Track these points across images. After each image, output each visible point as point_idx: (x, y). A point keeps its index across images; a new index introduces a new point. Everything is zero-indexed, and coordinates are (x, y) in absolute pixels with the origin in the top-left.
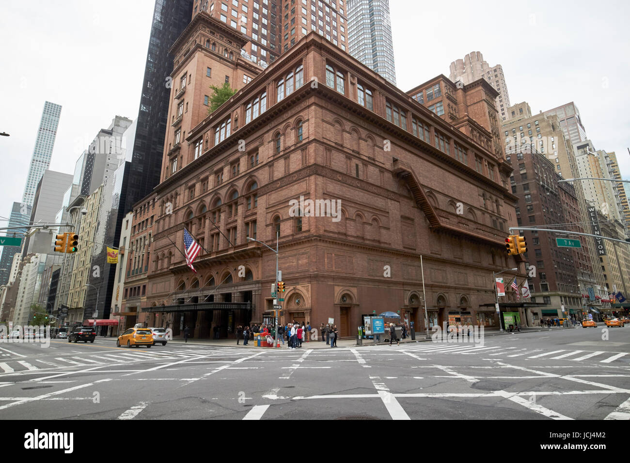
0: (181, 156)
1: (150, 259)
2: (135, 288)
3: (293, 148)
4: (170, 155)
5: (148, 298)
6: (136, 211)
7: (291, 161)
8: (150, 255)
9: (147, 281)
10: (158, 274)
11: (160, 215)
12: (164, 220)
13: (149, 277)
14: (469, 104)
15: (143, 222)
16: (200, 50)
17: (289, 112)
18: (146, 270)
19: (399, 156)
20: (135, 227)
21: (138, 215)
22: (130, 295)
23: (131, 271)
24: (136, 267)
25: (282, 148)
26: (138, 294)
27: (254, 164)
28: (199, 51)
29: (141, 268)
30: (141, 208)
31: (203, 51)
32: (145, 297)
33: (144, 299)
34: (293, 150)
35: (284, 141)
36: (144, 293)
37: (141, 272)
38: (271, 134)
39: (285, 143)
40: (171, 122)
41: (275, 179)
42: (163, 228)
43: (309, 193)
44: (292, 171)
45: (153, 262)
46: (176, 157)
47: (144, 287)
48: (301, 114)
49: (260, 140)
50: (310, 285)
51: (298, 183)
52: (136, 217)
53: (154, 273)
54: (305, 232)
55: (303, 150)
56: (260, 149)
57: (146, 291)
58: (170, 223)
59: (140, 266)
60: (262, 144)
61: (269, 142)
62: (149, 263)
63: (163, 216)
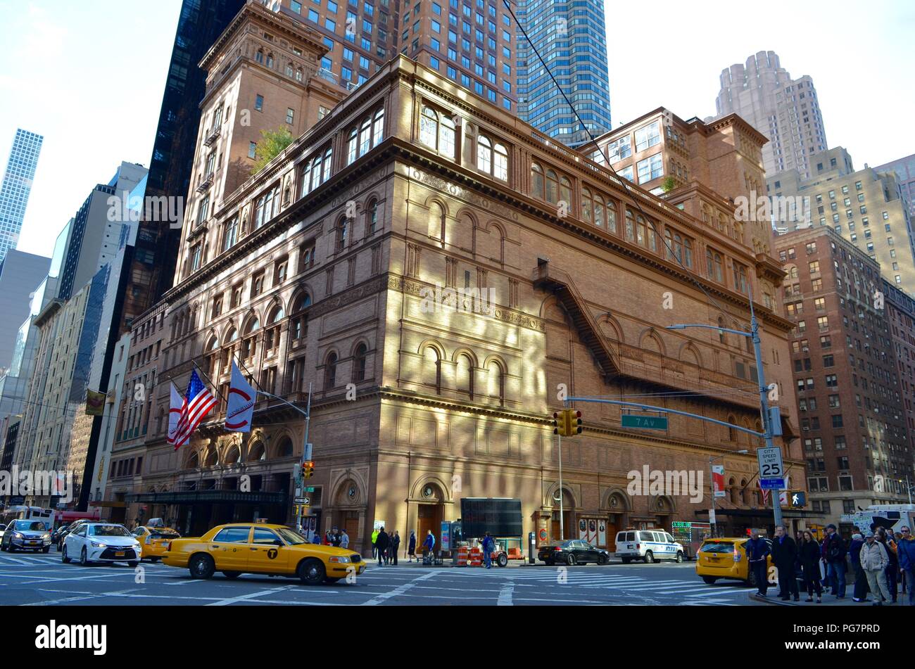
0: (206, 243)
1: (151, 413)
2: (127, 461)
3: (361, 244)
4: (190, 240)
5: (143, 479)
6: (137, 330)
7: (357, 266)
8: (152, 407)
9: (145, 450)
10: (160, 439)
11: (169, 340)
12: (175, 349)
13: (149, 445)
14: (711, 158)
15: (145, 350)
16: (246, 66)
17: (360, 185)
18: (145, 431)
19: (551, 255)
20: (133, 357)
21: (139, 338)
22: (119, 474)
23: (123, 432)
24: (130, 427)
25: (346, 244)
26: (131, 472)
27: (308, 266)
28: (244, 67)
29: (137, 429)
30: (144, 326)
31: (251, 68)
32: (140, 478)
33: (138, 481)
34: (362, 247)
35: (351, 231)
36: (138, 471)
37: (137, 434)
38: (334, 218)
39: (351, 235)
40: (196, 184)
41: (334, 292)
42: (174, 362)
43: (378, 319)
44: (358, 280)
45: (155, 418)
46: (199, 244)
47: (140, 459)
48: (376, 189)
49: (319, 227)
50: (368, 467)
51: (364, 302)
52: (135, 342)
53: (154, 437)
54: (368, 381)
55: (374, 248)
56: (319, 241)
57: (143, 466)
58: (183, 354)
59: (136, 425)
60: (320, 233)
61: (330, 231)
62: (150, 420)
63: (175, 342)
